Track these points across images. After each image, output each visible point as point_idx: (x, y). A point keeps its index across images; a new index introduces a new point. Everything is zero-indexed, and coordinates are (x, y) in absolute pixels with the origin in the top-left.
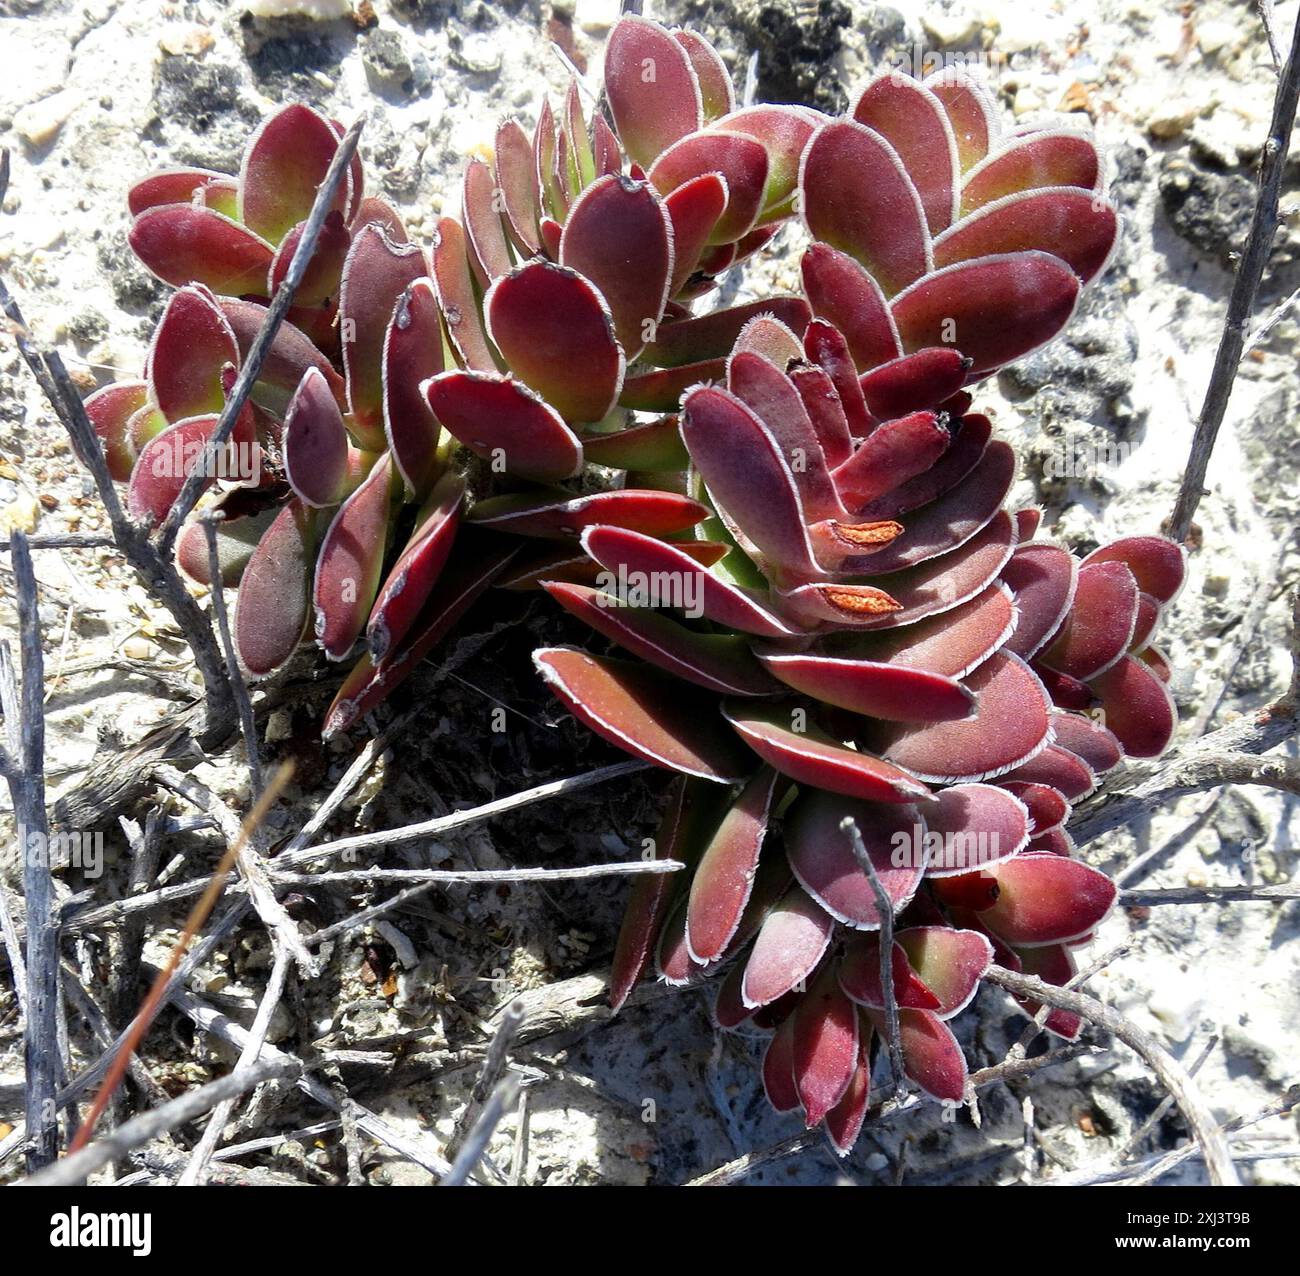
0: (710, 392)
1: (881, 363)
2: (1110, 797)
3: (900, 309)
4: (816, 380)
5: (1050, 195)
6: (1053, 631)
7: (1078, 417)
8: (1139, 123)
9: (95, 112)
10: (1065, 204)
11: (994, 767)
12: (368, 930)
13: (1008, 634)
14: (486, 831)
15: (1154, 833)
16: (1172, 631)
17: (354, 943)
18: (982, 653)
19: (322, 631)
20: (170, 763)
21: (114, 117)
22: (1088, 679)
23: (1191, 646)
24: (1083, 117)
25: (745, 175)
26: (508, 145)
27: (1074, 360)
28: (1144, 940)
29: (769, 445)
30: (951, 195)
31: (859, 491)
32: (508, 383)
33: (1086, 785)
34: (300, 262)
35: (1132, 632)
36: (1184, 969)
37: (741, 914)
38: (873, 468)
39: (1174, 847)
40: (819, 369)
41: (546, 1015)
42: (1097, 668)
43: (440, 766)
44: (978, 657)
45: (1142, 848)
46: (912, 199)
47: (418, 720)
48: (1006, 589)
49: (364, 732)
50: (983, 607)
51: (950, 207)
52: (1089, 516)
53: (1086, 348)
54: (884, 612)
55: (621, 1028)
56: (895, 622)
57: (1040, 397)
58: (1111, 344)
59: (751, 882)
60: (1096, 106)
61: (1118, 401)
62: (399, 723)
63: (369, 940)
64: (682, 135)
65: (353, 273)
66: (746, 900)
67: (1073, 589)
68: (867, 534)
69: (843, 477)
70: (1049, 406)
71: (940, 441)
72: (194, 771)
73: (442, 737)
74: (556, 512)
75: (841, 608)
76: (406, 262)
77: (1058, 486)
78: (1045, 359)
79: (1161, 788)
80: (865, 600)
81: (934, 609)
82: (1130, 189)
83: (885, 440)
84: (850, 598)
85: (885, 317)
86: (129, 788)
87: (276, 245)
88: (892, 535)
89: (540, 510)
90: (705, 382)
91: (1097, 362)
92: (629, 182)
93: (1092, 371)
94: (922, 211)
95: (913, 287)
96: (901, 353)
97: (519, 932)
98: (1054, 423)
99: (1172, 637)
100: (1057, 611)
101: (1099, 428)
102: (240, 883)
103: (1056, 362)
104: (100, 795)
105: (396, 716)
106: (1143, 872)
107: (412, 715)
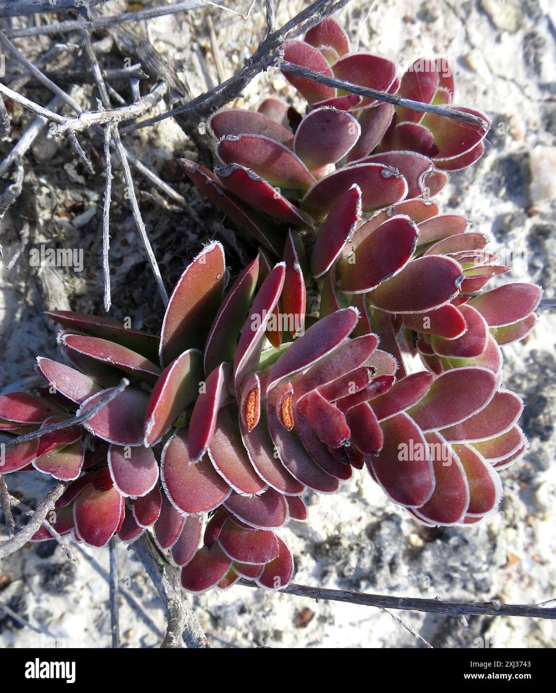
0: (355, 318)
1: (375, 412)
2: (162, 567)
3: (402, 418)
4: (365, 380)
5: (464, 488)
6: (242, 520)
7: (359, 560)
8: (503, 592)
9: (482, 88)
10: (460, 496)
11: (168, 486)
12: (91, 203)
13: (239, 491)
14: (142, 260)
15: (154, 611)
16: (255, 615)
17: (85, 196)
18: (228, 478)
19: (229, 139)
20: (168, 90)
21: (480, 96)
22: (219, 543)
23: (248, 625)
24: (504, 562)
25: (467, 346)
26: (475, 239)
27: (387, 558)
28: (100, 608)
29: (329, 349)
30: (461, 439)
31: (309, 407)
32: (356, 219)
33: (164, 546)
34: (411, 104)
35: (243, 562)
36: (86, 630)
37: (88, 354)
38: (320, 411)
39: (148, 622)
40: (370, 381)
41: (50, 292)
42: (225, 547)
43: (173, 236)
44: (226, 476)
45: (147, 604)
46: (458, 420)
47: (196, 225)
48: (262, 491)
49: (190, 199)
50: (252, 479)
51: (456, 439)
52: (311, 570)
53: (393, 565)
54: (247, 422)
55: (47, 335)
56: (244, 435)
57: (368, 541)
58: (396, 576)
59: (105, 360)
60: (509, 570)
61: (368, 582)
62: (194, 213)
63: (86, 204)
64: (486, 318)
65: (409, 157)
66: (95, 357)
67: (264, 528)
68: (287, 411)
69: (316, 397)
70: (363, 545)
71: (335, 443)
72: (162, 101)
73: (188, 236)
74: (294, 258)
75: (248, 399)
76: (415, 185)
77: (324, 552)
78: (387, 544)
79: (166, 591)
80: (252, 411)
81: (251, 454)
82: (471, 586)
83: (335, 415)
84: (253, 403)
85: (398, 411)
86: (155, 73)
87: (421, 123)
88: (287, 424)
89: (294, 251)
90: (360, 315)
91: (386, 570)
92: (460, 281)
93: (381, 567)
94: (453, 425)
95: (413, 423)
96: (380, 421)
97: (93, 282)
98: (355, 547)
99: (252, 614)
100: (252, 521)
101: (354, 571)
102: (103, 108)
103: (385, 548)
104: (152, 59)
105: (197, 212)
106: (134, 606)
107: (197, 220)
